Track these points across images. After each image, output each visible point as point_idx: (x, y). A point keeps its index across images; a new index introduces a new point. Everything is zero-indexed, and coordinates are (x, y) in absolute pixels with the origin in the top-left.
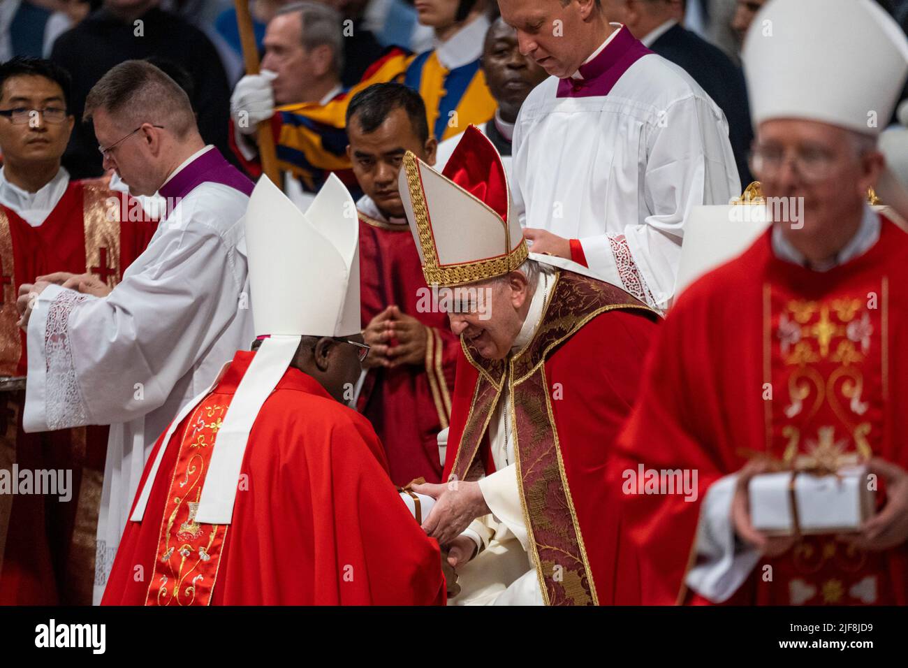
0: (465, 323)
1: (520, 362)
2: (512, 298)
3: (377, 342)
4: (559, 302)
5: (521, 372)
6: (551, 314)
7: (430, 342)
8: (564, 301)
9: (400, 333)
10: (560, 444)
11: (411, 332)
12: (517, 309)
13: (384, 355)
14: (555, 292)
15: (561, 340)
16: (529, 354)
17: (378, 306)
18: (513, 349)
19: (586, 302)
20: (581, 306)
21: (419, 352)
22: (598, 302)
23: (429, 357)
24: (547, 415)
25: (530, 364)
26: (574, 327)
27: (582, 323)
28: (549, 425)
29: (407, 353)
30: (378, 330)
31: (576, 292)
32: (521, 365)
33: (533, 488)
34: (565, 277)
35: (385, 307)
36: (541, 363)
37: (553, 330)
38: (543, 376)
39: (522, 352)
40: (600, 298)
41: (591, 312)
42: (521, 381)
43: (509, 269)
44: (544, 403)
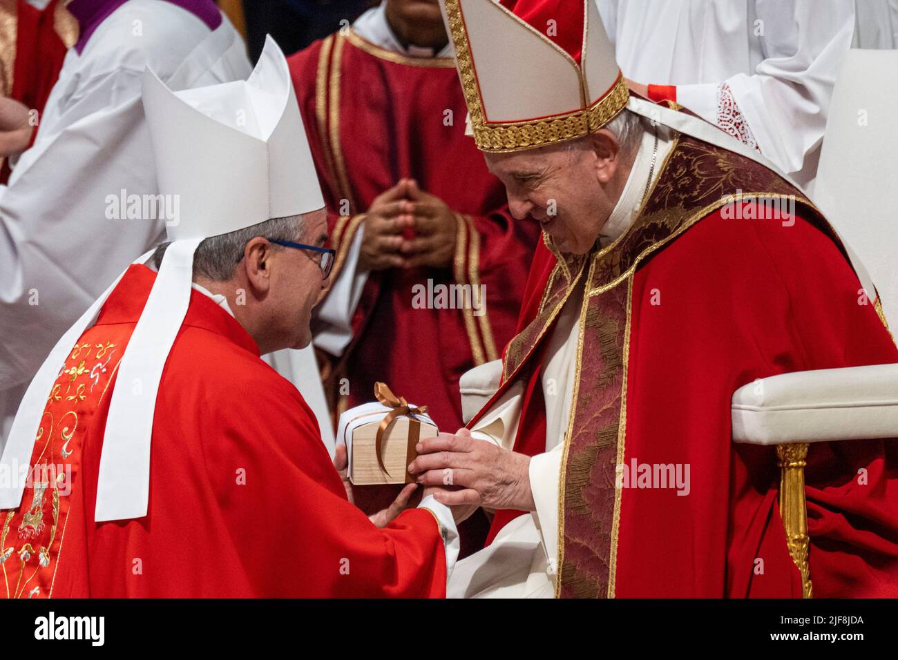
0: (528, 203)
1: (605, 263)
2: (597, 168)
3: (386, 232)
4: (669, 184)
5: (603, 278)
6: (656, 201)
7: (462, 238)
8: (675, 182)
9: (422, 220)
10: (628, 396)
11: (437, 220)
12: (603, 184)
13: (397, 251)
14: (666, 168)
15: (661, 243)
16: (619, 253)
17: (386, 179)
18: (602, 240)
19: (704, 188)
20: (695, 193)
21: (446, 249)
22: (719, 190)
23: (460, 259)
24: (621, 351)
25: (617, 270)
26: (680, 225)
27: (692, 220)
28: (621, 366)
29: (427, 250)
30: (387, 215)
31: (694, 170)
32: (605, 266)
33: (580, 456)
34: (684, 144)
35: (395, 181)
36: (630, 272)
37: (655, 225)
38: (630, 291)
39: (610, 248)
40: (724, 183)
41: (706, 206)
42: (601, 290)
43: (589, 129)
44: (622, 332)
